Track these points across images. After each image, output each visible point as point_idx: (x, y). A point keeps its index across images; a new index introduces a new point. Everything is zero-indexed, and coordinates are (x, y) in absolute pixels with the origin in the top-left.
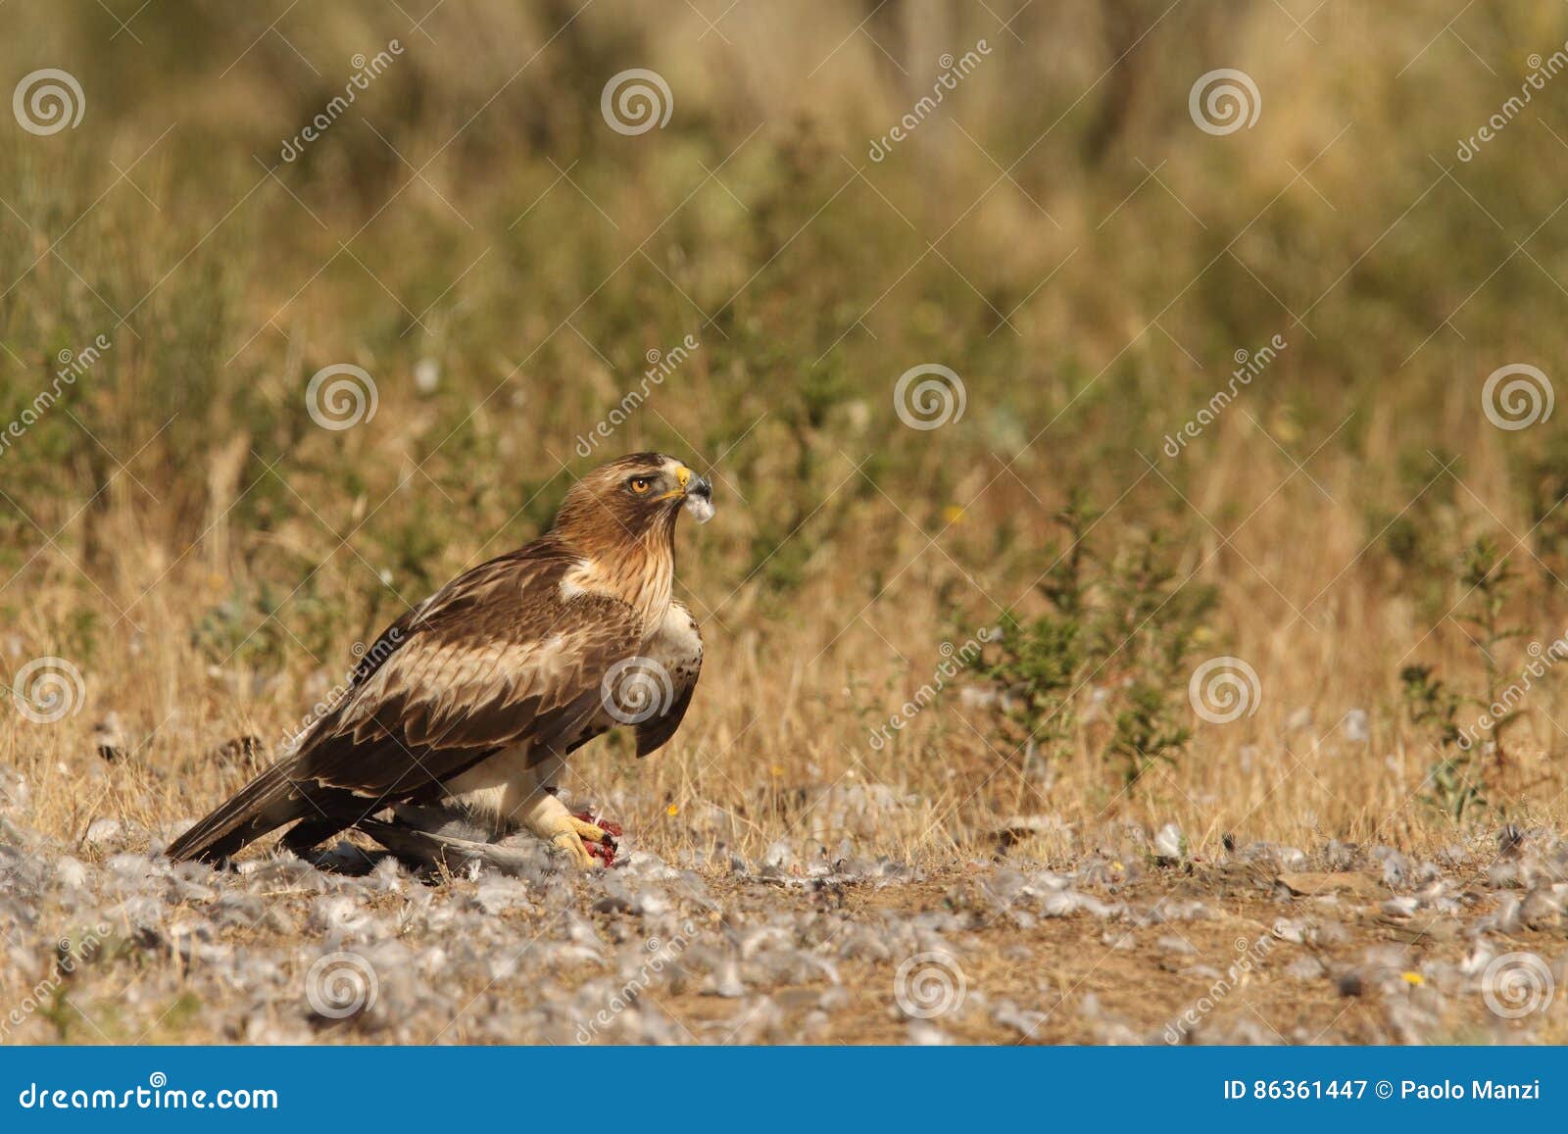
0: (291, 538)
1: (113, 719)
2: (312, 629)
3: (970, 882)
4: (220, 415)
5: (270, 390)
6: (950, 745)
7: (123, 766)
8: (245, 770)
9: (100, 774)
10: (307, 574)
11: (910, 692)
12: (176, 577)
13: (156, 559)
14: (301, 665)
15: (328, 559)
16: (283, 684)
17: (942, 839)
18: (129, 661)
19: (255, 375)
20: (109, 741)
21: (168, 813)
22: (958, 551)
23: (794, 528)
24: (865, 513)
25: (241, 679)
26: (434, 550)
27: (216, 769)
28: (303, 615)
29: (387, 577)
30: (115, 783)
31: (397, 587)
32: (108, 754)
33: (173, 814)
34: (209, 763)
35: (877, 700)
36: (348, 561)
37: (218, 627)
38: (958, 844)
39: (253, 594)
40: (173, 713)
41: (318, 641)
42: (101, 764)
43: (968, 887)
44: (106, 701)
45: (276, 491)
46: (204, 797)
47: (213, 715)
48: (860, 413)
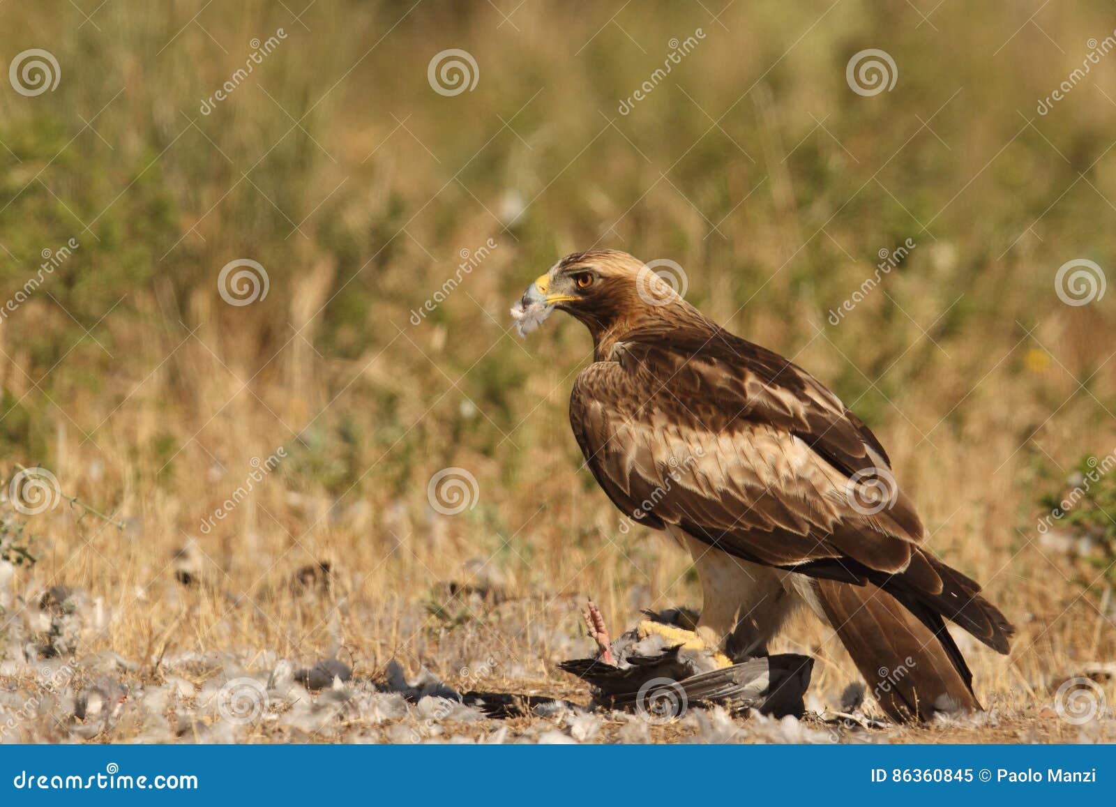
0: (373, 367)
1: (192, 545)
2: (393, 458)
3: (1044, 727)
4: (305, 243)
5: (356, 220)
6: (1027, 590)
7: (202, 591)
8: (321, 599)
9: (177, 597)
10: (388, 404)
11: (988, 536)
12: (257, 403)
13: (238, 386)
14: (382, 494)
15: (410, 389)
16: (362, 513)
17: (1018, 685)
18: (210, 487)
19: (341, 203)
20: (187, 567)
21: (244, 639)
22: (1042, 397)
23: (877, 369)
24: (947, 355)
25: (321, 506)
26: (517, 382)
27: (293, 597)
28: (384, 444)
29: (468, 409)
30: (191, 608)
31: (478, 420)
32: (186, 579)
33: (249, 641)
34: (286, 592)
35: (955, 542)
36: (431, 388)
37: (299, 455)
38: (1034, 690)
39: (333, 422)
40: (250, 539)
41: (396, 471)
42: (178, 588)
43: (1043, 732)
44: (184, 525)
45: (358, 319)
46: (281, 624)
47: (291, 543)
48: (945, 257)
